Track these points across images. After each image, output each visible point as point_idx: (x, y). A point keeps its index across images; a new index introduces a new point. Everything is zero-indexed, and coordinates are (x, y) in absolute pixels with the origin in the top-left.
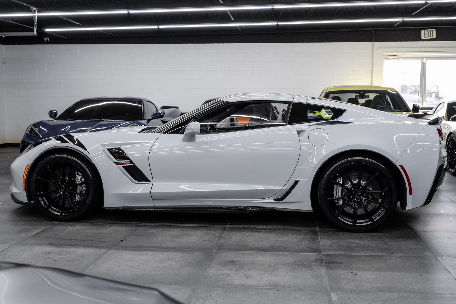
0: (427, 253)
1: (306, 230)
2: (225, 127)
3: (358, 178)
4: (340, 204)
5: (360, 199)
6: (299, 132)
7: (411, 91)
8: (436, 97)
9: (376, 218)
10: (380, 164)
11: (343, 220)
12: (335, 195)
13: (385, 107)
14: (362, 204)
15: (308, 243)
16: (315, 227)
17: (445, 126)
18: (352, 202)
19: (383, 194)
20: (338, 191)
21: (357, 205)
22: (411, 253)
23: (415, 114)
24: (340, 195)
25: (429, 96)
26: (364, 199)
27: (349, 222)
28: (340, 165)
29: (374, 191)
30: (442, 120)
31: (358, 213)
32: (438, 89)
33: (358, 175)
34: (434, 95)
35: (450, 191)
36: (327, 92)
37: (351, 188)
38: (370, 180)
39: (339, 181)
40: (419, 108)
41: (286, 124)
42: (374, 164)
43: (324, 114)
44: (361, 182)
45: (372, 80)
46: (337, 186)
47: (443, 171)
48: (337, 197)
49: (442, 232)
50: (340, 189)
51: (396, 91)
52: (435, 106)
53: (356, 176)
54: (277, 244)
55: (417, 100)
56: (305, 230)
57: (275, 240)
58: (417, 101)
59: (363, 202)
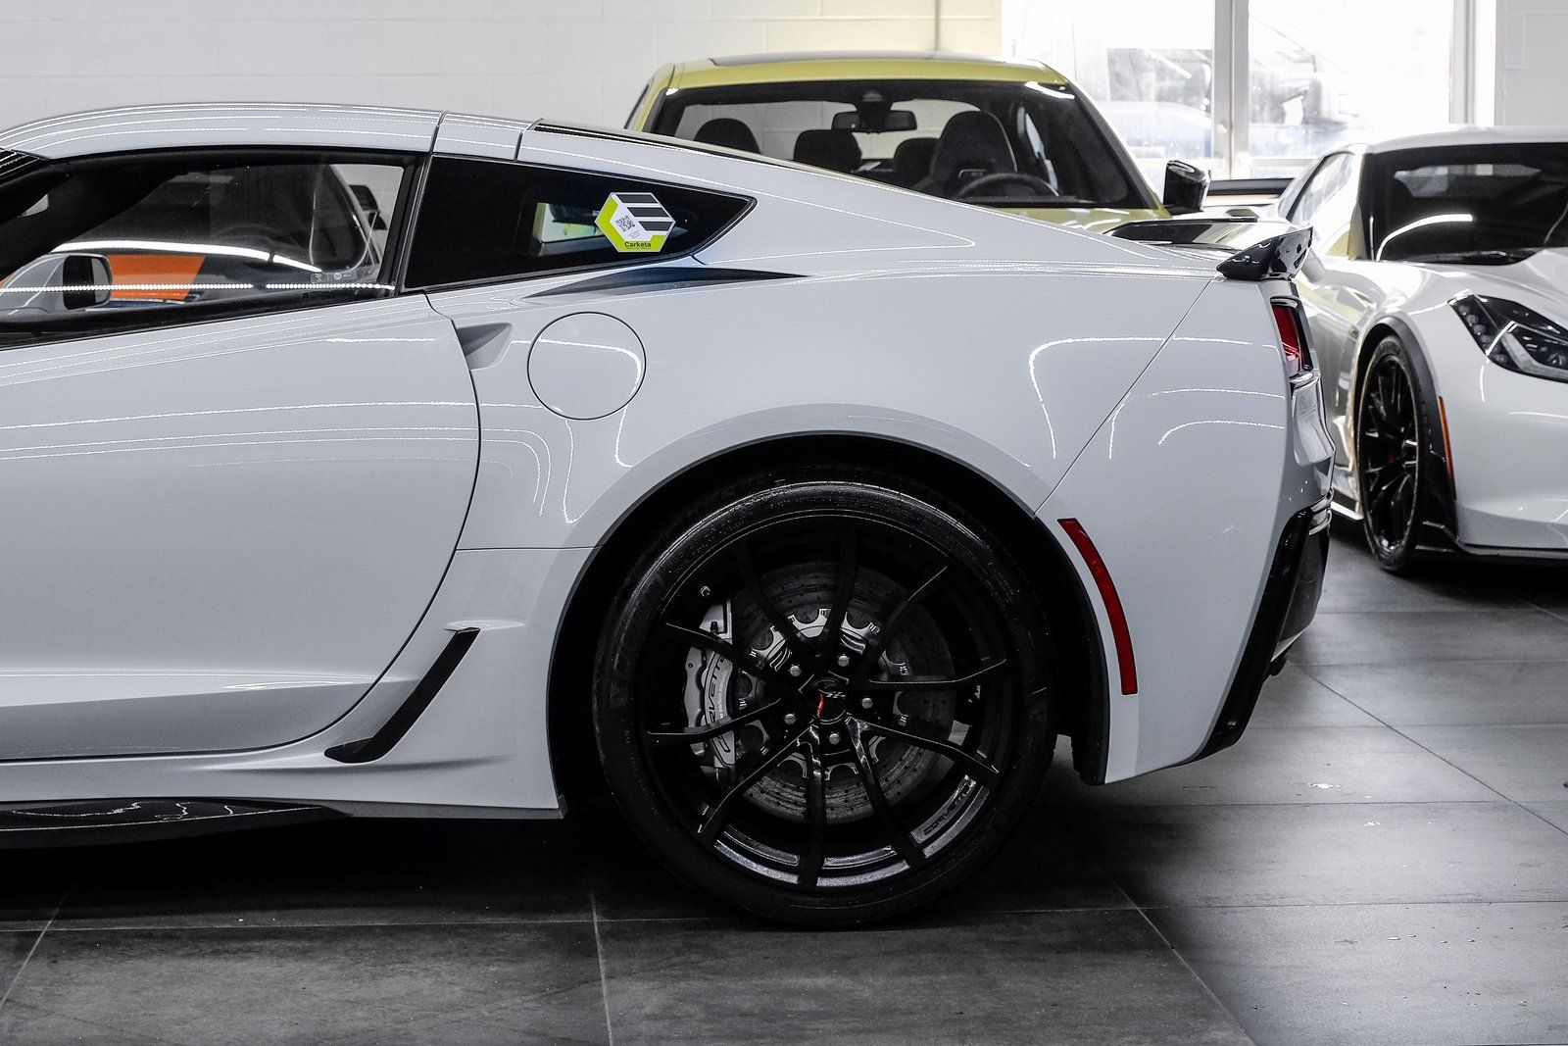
0: (1218, 1030)
1: (525, 928)
2: (35, 312)
3: (822, 603)
4: (722, 761)
5: (839, 728)
6: (470, 339)
7: (1161, 89)
8: (1305, 122)
9: (934, 839)
10: (951, 520)
11: (742, 860)
12: (692, 708)
13: (1009, 181)
14: (853, 757)
15: (531, 1005)
16: (582, 906)
17: (1351, 291)
18: (794, 749)
19: (978, 695)
20: (713, 686)
21: (823, 769)
22: (1128, 1034)
23: (1176, 218)
24: (721, 713)
25: (1266, 115)
26: (861, 726)
27: (775, 869)
28: (720, 529)
29: (921, 680)
30: (1299, 249)
31: (831, 815)
32: (1318, 76)
33: (824, 587)
34: (1294, 110)
35: (1375, 667)
36: (671, 92)
37: (787, 665)
38: (893, 618)
39: (714, 626)
40: (1200, 187)
41: (392, 288)
42: (916, 518)
43: (621, 222)
44: (846, 626)
45: (937, 21)
46: (704, 654)
47: (1310, 552)
48: (703, 723)
49: (1314, 904)
50: (720, 676)
51: (1069, 88)
52: (1299, 174)
53: (814, 595)
54: (341, 1019)
55: (1201, 137)
56: (517, 928)
57: (334, 996)
58: (1200, 147)
59: (858, 745)
